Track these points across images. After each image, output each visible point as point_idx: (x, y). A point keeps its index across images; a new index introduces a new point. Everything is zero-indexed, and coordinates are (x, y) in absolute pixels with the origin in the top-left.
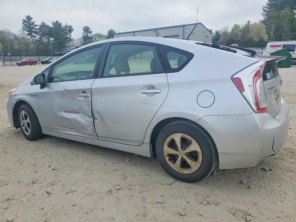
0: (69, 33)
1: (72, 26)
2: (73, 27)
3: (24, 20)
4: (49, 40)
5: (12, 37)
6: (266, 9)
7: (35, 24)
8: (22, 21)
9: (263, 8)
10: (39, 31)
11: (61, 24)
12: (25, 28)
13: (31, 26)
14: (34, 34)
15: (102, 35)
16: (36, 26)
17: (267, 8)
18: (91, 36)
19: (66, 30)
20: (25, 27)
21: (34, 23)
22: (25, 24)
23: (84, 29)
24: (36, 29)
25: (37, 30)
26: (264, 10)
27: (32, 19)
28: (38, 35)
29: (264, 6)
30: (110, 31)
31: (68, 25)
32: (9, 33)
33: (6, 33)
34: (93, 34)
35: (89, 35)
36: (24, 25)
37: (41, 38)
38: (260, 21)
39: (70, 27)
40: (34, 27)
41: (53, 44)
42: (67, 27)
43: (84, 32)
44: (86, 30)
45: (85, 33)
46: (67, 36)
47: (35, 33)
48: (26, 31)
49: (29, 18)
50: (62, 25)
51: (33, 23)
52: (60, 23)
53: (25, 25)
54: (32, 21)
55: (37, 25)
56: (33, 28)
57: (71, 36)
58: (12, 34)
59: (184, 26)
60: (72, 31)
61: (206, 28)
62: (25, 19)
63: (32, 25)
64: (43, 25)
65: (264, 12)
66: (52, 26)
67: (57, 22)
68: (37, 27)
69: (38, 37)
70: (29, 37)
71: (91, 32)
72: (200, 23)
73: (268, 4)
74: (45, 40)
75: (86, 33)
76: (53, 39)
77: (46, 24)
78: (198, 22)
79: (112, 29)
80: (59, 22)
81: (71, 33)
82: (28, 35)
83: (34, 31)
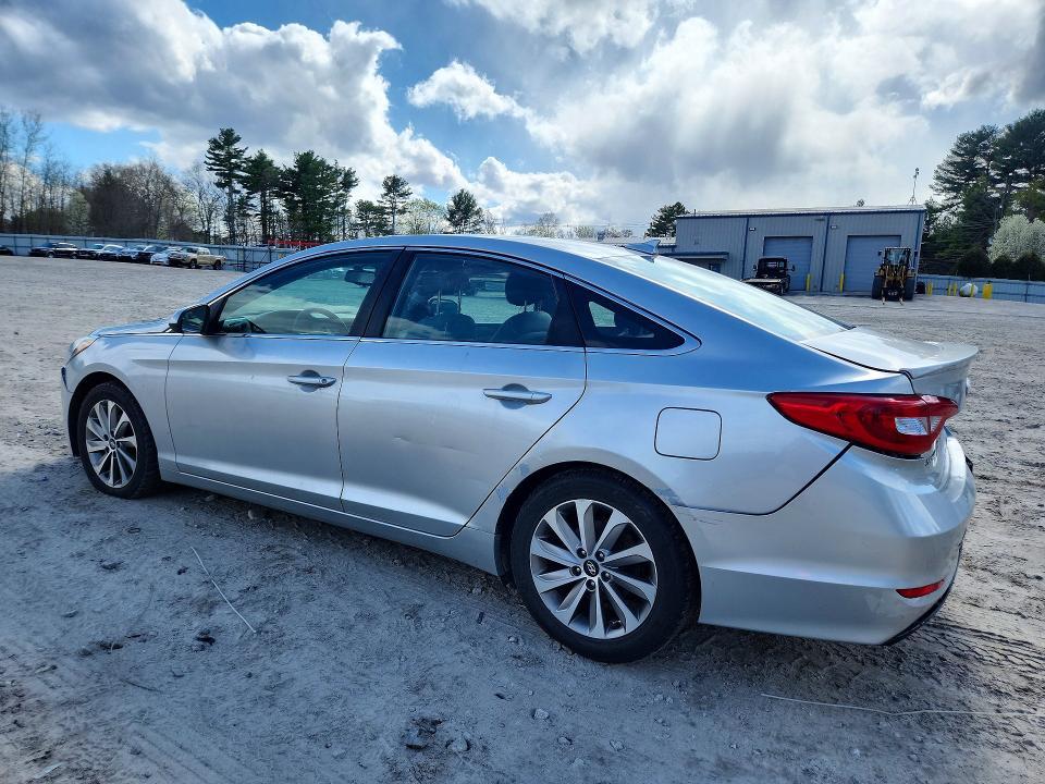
0: (342, 192)
1: (354, 173)
2: (357, 175)
3: (215, 142)
7: (246, 155)
8: (207, 146)
9: (936, 172)
10: (244, 174)
11: (322, 162)
12: (213, 164)
13: (233, 161)
14: (235, 185)
16: (247, 161)
18: (404, 205)
19: (333, 181)
20: (211, 161)
21: (243, 151)
22: (217, 152)
23: (386, 183)
26: (939, 178)
27: (238, 139)
30: (460, 195)
31: (341, 166)
34: (411, 199)
35: (400, 203)
36: (210, 155)
39: (348, 174)
40: (241, 165)
42: (337, 172)
43: (384, 191)
45: (387, 194)
48: (216, 174)
49: (229, 138)
51: (241, 152)
52: (319, 159)
53: (215, 157)
54: (237, 146)
56: (237, 167)
60: (353, 186)
62: (218, 138)
63: (235, 157)
64: (261, 164)
65: (939, 182)
67: (310, 155)
71: (405, 194)
75: (391, 195)
77: (269, 158)
79: (466, 192)
80: (315, 155)
81: (348, 191)
82: (219, 185)
83: (238, 177)
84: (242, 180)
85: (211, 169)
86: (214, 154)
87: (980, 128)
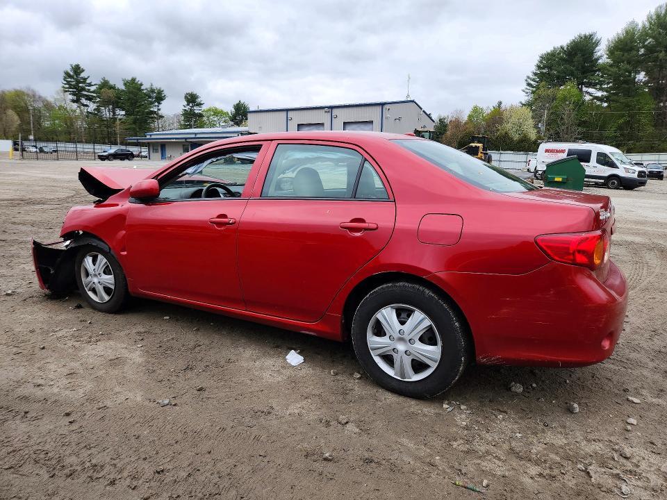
0: (156, 104)
1: (163, 91)
2: (165, 93)
3: (67, 74)
4: (114, 114)
5: (39, 105)
6: (532, 83)
7: (88, 81)
8: (64, 75)
9: (526, 80)
10: (95, 95)
11: (141, 85)
12: (68, 88)
13: (81, 85)
14: (84, 101)
15: (222, 111)
16: (90, 85)
17: (534, 80)
18: (200, 112)
19: (150, 97)
20: (67, 86)
22: (69, 80)
23: (186, 97)
24: (89, 91)
25: (92, 94)
26: (529, 84)
27: (83, 71)
28: (94, 102)
29: (528, 77)
30: (238, 104)
31: (154, 87)
32: (34, 96)
33: (28, 95)
34: (204, 108)
35: (197, 110)
36: (65, 82)
37: (98, 109)
38: (521, 103)
39: (160, 92)
40: (87, 88)
41: (122, 122)
42: (153, 91)
43: (186, 103)
44: (192, 99)
45: (188, 105)
46: (152, 109)
47: (86, 99)
48: (70, 94)
49: (77, 70)
50: (142, 88)
51: (85, 79)
52: (139, 83)
53: (68, 83)
54: (82, 75)
55: (93, 84)
56: (83, 89)
57: (159, 110)
58: (40, 97)
59: (382, 105)
60: (162, 100)
61: (424, 111)
62: (69, 71)
63: (82, 82)
64: (105, 85)
65: (528, 88)
66: (123, 88)
67: (133, 80)
68: (92, 88)
69: (92, 107)
70: (75, 105)
71: (200, 104)
72: (413, 101)
73: (535, 74)
74: (106, 113)
75: (191, 105)
76: (123, 113)
77: (112, 83)
78: (409, 99)
79: (242, 102)
80: (137, 80)
81: (159, 103)
82: (73, 101)
83: (86, 95)
84: (89, 98)
85: (66, 91)
86: (66, 81)
87: (552, 49)
